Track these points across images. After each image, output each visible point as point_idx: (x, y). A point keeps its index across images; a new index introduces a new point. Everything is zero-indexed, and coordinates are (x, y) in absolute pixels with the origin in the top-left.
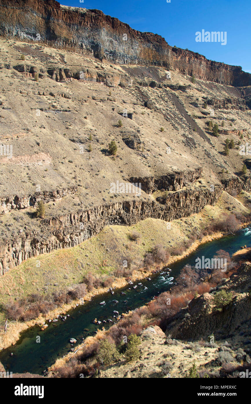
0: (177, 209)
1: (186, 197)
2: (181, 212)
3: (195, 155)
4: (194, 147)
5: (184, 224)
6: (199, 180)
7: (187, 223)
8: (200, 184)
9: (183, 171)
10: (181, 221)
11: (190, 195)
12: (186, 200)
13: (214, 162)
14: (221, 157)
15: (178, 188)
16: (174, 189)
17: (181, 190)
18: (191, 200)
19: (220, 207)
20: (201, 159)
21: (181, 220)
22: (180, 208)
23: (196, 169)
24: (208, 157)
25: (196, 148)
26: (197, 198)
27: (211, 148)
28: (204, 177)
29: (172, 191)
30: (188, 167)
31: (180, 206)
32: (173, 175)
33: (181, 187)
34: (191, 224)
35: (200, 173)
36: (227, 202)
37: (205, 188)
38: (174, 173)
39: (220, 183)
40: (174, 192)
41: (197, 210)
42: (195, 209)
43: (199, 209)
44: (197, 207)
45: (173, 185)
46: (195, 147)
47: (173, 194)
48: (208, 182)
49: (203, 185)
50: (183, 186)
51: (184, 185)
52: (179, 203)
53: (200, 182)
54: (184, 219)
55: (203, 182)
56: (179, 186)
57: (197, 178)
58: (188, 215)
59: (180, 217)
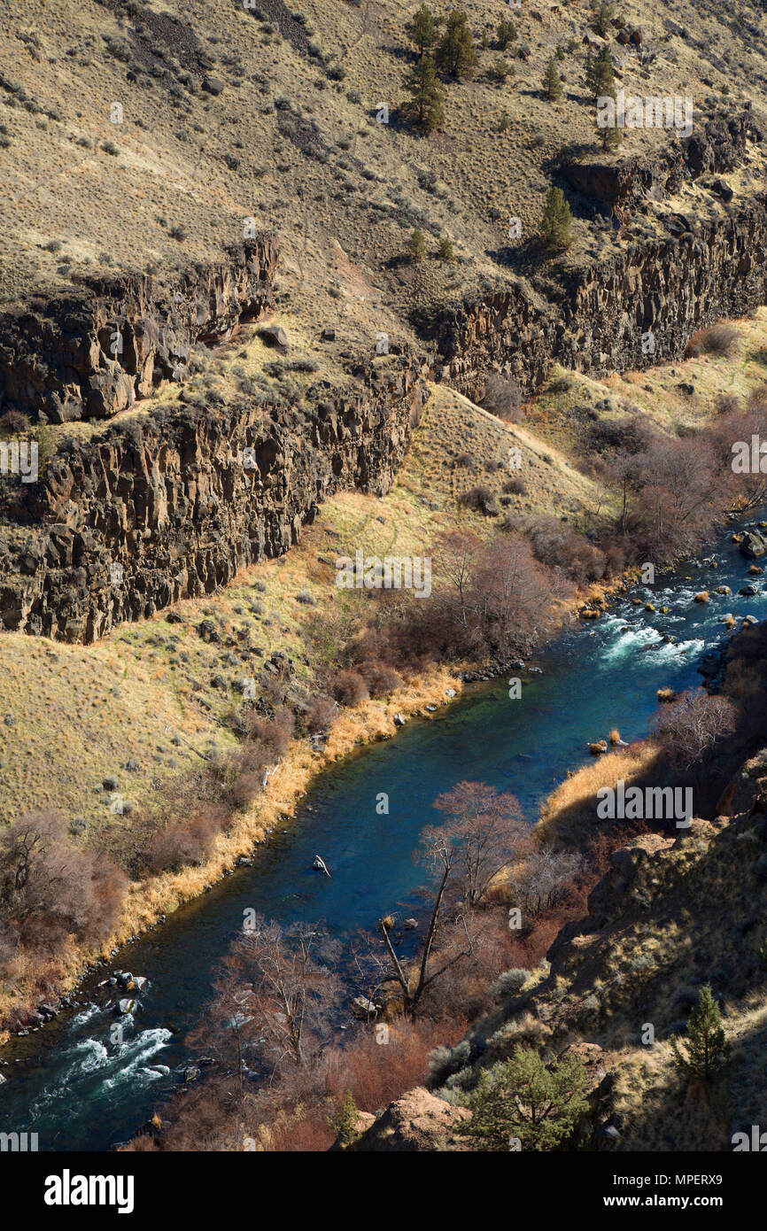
0: (133, 547)
1: (187, 452)
2: (163, 564)
3: (211, 145)
4: (197, 83)
5: (199, 644)
6: (264, 322)
7: (214, 639)
8: (271, 356)
9: (139, 266)
10: (175, 629)
11: (213, 436)
12: (186, 478)
13: (350, 189)
14: (396, 145)
15: (122, 400)
16: (94, 409)
17: (144, 407)
18: (226, 475)
19: (423, 501)
20: (259, 174)
21: (172, 619)
22: (153, 539)
23: (230, 250)
24: (308, 153)
25: (215, 92)
26: (267, 452)
27: (320, 86)
28: (297, 300)
29: (85, 419)
30: (177, 235)
31: (153, 524)
32: (78, 305)
33: (145, 388)
34: (242, 636)
35: (263, 275)
36: (463, 462)
37: (309, 380)
38: (83, 292)
39: (409, 337)
40: (101, 428)
41: (274, 535)
42: (261, 529)
43: (285, 529)
44: (270, 516)
45: (83, 374)
46: (205, 87)
47: (95, 440)
48: (328, 337)
49: (291, 358)
50: (156, 381)
51: (164, 372)
52: (142, 500)
53: (270, 339)
54: (191, 609)
55: (290, 338)
56: (126, 380)
57: (249, 312)
58: (215, 576)
59: (163, 598)
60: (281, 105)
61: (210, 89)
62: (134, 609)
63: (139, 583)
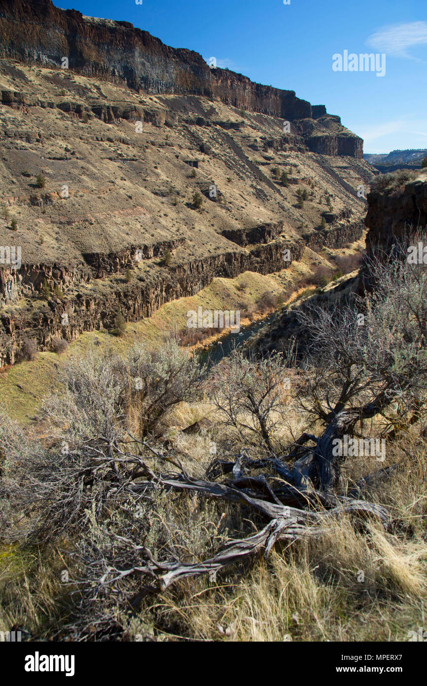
0: (270, 263)
2: (273, 266)
3: (269, 208)
4: (266, 199)
5: (279, 278)
8: (283, 239)
10: (275, 276)
13: (290, 216)
14: (296, 210)
18: (281, 254)
19: (306, 263)
20: (277, 213)
24: (283, 210)
27: (284, 200)
28: (286, 231)
31: (272, 260)
34: (284, 278)
35: (282, 227)
36: (311, 258)
37: (289, 243)
39: (301, 238)
42: (284, 264)
43: (287, 265)
48: (291, 237)
53: (283, 236)
54: (277, 273)
55: (286, 237)
57: (280, 233)
58: (279, 270)
59: (273, 271)
60: (278, 203)
61: (268, 200)
62: (269, 273)
63: (270, 268)
